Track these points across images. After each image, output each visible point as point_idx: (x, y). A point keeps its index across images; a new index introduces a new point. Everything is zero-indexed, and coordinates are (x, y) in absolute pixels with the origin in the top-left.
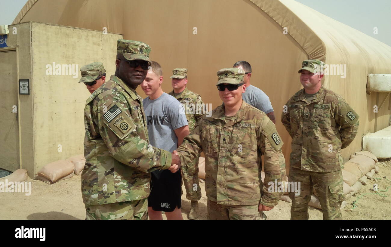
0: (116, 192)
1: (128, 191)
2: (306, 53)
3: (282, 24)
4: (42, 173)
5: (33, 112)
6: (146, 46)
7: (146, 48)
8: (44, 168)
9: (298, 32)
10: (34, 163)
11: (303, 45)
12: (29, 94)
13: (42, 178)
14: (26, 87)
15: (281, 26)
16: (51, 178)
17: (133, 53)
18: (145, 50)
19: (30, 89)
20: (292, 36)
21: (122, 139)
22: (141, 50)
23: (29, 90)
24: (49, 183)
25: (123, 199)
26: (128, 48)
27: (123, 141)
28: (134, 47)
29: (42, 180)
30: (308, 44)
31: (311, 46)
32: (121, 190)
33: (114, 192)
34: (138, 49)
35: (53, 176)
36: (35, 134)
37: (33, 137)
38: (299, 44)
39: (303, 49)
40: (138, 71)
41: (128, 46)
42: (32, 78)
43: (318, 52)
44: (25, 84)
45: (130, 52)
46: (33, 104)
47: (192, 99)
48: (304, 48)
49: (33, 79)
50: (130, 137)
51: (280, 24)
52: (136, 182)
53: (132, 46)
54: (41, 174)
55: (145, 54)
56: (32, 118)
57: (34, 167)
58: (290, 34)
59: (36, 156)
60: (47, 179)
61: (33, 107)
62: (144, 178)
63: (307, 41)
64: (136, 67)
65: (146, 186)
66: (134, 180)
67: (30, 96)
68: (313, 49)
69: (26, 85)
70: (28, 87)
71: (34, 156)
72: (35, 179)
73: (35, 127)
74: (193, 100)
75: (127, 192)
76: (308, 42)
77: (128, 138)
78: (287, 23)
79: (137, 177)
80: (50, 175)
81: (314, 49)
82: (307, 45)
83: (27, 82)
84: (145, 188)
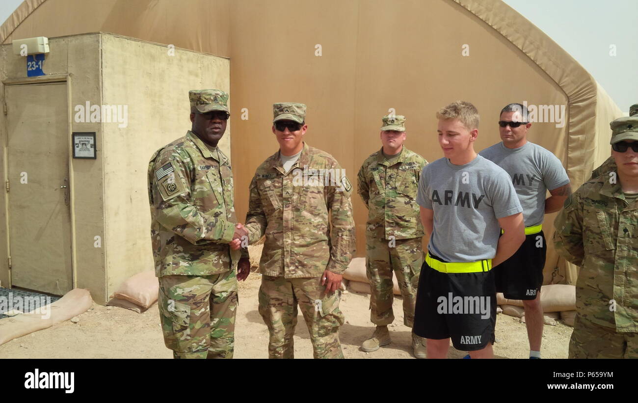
0: (173, 264)
1: (190, 264)
2: (565, 92)
3: (522, 48)
4: (124, 293)
5: (103, 189)
6: (221, 94)
7: (221, 96)
8: (125, 285)
9: (550, 60)
10: (106, 277)
11: (560, 81)
12: (95, 158)
13: (124, 303)
14: (89, 146)
15: (522, 51)
16: (142, 302)
17: (207, 104)
18: (221, 98)
19: (97, 149)
20: (540, 66)
21: (165, 200)
22: (215, 99)
23: (95, 151)
24: (139, 310)
25: (180, 272)
26: (201, 99)
27: (167, 204)
28: (207, 97)
29: (122, 306)
30: (567, 78)
31: (572, 82)
32: (180, 262)
33: (171, 263)
34: (212, 98)
35: (145, 299)
36: (107, 227)
37: (105, 232)
38: (552, 79)
39: (560, 87)
40: (215, 123)
41: (200, 96)
42: (102, 129)
43: (586, 90)
44: (86, 141)
45: (203, 104)
46: (103, 176)
47: (418, 163)
48: (562, 85)
49: (103, 132)
50: (176, 201)
51: (520, 47)
52: (203, 254)
53: (204, 96)
54: (122, 296)
55: (220, 103)
56: (101, 199)
57: (106, 285)
58: (537, 63)
59: (108, 265)
60: (134, 304)
61: (103, 181)
62: (215, 250)
63: (565, 75)
64: (213, 118)
65: (215, 260)
66: (201, 252)
67: (96, 162)
68: (575, 87)
69: (89, 142)
70: (94, 146)
71: (106, 265)
72: (107, 305)
73: (106, 215)
74: (419, 165)
75: (188, 265)
76: (567, 76)
77: (173, 202)
78: (532, 46)
79: (205, 249)
80: (141, 297)
81: (577, 88)
82: (565, 81)
83: (93, 138)
84: (213, 263)
